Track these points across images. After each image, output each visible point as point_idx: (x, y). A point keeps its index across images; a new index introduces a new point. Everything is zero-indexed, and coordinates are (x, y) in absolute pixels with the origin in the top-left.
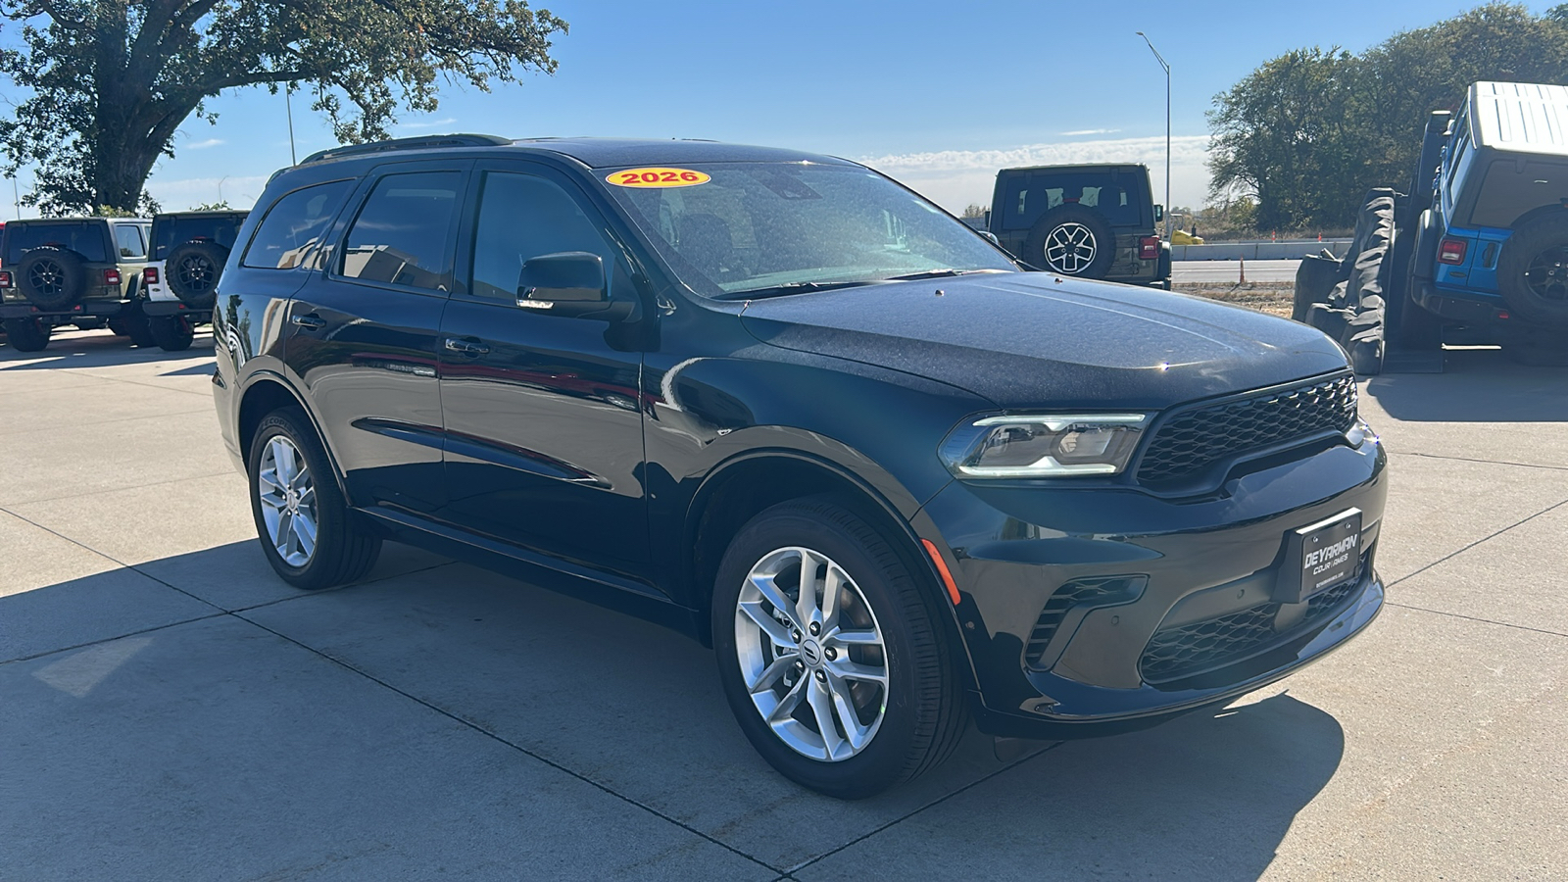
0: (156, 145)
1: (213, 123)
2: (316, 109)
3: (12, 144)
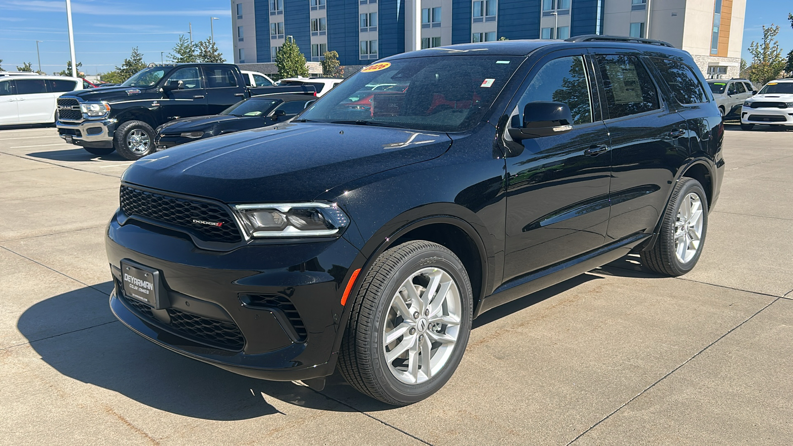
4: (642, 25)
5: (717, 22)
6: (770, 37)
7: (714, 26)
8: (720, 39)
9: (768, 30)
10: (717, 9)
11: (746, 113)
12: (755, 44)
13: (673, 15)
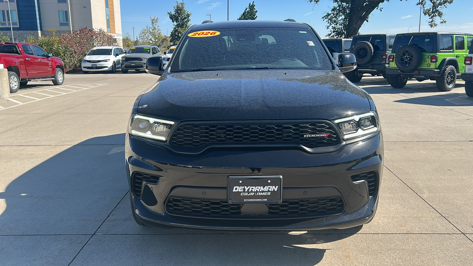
0: (365, 18)
1: (381, 11)
2: (418, 5)
3: (329, 19)
4: (66, 13)
5: (108, 13)
6: (155, 24)
7: (107, 15)
8: (111, 23)
9: (153, 20)
10: (107, 6)
11: (166, 64)
12: (148, 27)
13: (84, 7)
